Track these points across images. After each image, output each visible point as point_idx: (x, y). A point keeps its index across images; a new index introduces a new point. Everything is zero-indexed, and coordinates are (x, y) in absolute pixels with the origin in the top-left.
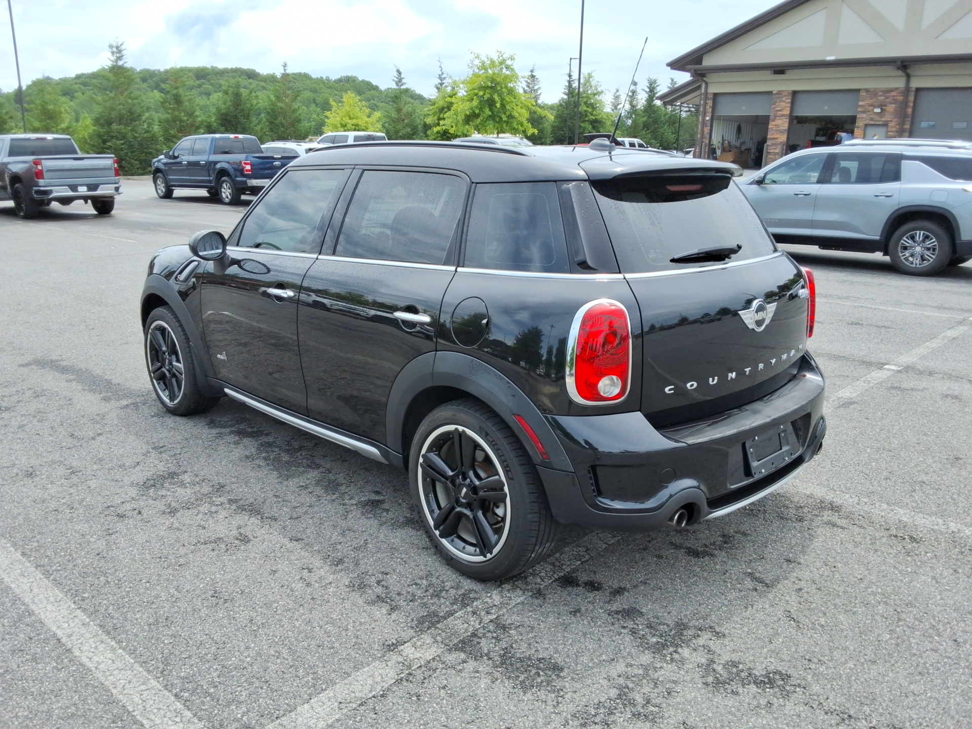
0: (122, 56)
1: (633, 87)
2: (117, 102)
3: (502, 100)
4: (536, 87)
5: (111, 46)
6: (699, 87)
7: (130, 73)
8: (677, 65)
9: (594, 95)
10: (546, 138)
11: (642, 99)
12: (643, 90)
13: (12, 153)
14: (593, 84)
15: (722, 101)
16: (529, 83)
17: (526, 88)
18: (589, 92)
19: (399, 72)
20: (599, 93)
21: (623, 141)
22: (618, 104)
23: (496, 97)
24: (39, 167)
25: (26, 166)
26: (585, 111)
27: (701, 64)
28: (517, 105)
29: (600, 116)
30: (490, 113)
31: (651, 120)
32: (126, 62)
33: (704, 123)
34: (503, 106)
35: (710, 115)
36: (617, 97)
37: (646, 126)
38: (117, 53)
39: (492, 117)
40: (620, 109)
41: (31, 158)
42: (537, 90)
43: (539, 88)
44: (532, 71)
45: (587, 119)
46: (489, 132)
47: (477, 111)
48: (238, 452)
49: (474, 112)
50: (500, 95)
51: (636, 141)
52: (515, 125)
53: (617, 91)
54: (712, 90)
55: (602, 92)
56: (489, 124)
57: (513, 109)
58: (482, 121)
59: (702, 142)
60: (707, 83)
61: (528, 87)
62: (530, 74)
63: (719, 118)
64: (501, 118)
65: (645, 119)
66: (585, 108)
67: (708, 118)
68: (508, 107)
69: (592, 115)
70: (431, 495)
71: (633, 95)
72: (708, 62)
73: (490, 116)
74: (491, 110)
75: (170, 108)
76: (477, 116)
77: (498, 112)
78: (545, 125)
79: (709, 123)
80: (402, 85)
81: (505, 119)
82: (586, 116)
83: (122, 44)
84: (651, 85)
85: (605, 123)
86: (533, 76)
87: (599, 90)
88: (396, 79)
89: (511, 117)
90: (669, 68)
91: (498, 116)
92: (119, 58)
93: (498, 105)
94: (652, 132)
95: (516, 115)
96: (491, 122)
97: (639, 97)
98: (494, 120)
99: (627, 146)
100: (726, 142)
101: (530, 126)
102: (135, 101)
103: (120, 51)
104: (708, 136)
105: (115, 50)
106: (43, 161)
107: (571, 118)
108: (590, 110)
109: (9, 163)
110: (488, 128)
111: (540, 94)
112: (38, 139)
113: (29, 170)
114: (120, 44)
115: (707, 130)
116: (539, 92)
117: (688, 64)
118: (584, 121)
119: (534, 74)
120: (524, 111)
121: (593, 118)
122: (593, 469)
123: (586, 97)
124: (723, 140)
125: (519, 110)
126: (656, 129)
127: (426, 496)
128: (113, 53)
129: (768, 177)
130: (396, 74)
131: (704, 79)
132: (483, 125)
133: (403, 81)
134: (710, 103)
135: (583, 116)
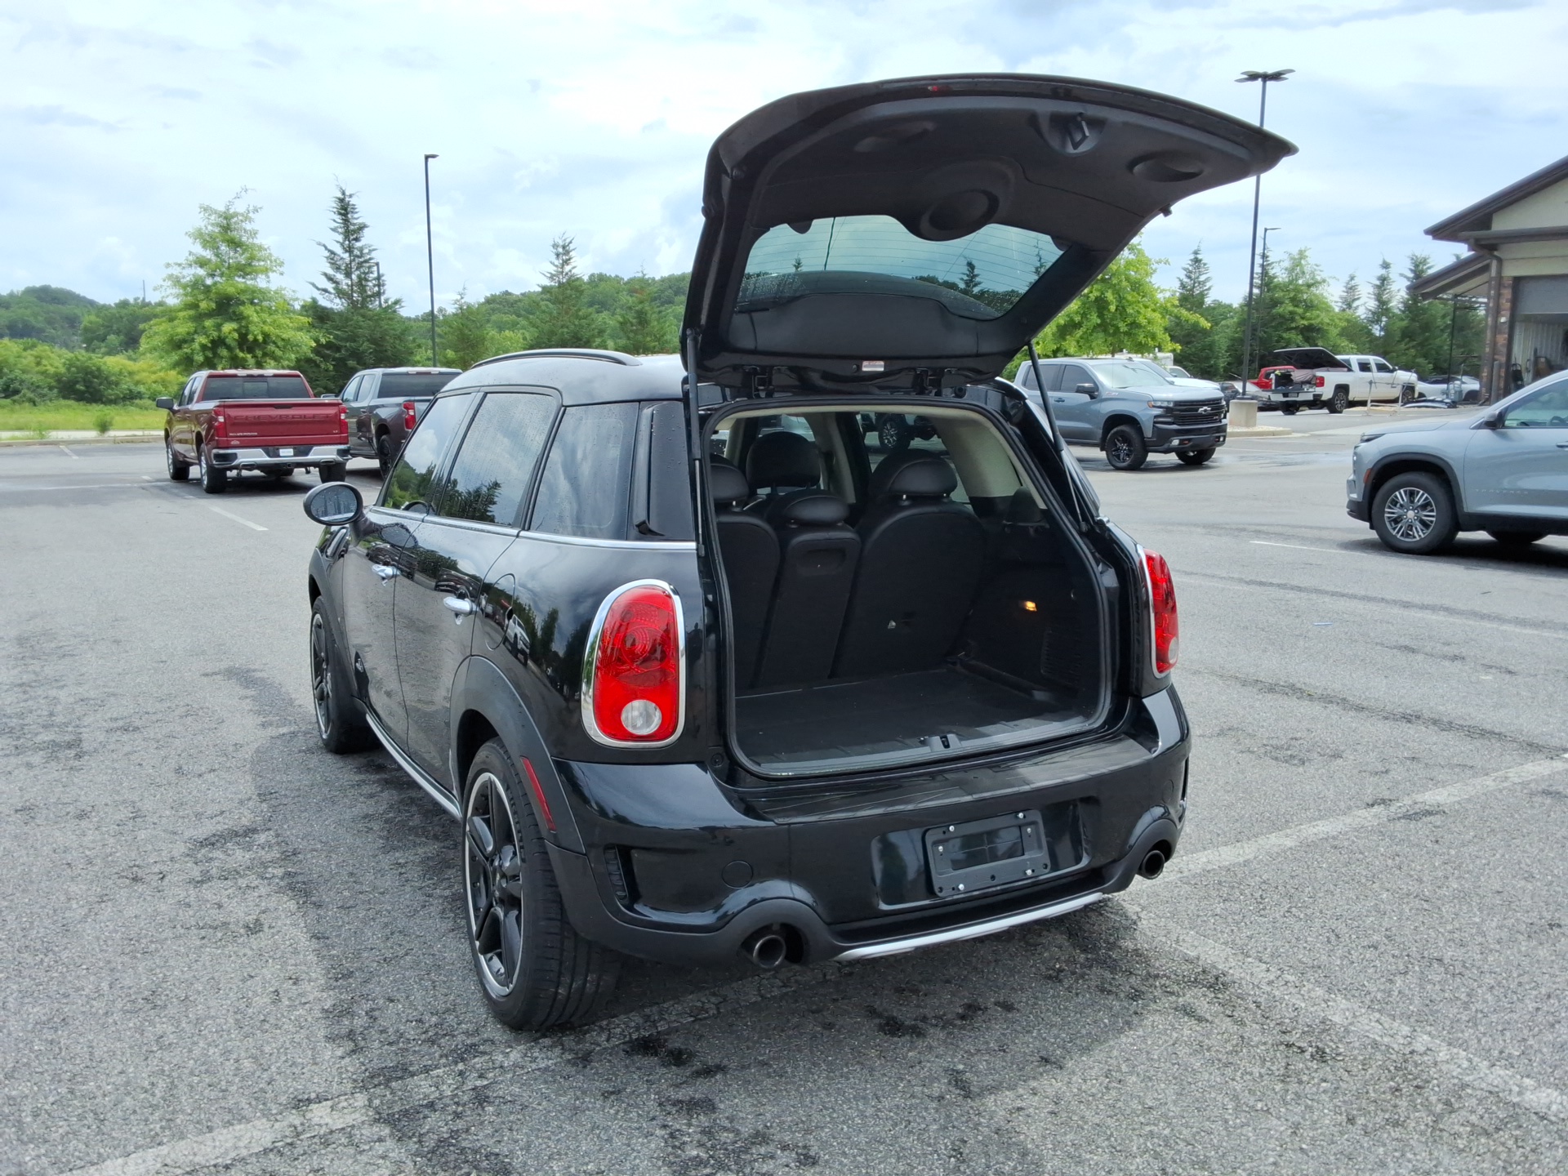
0: (569, 259)
1: (1383, 272)
2: (560, 323)
3: (1120, 299)
4: (1202, 278)
5: (555, 246)
6: (1486, 268)
7: (578, 283)
8: (1443, 231)
9: (1309, 286)
10: (1217, 358)
11: (1399, 292)
12: (1401, 275)
13: (382, 394)
14: (1307, 269)
15: (1528, 289)
16: (1191, 272)
17: (1186, 280)
18: (1300, 282)
19: (971, 266)
20: (1316, 284)
21: (1348, 361)
22: (1355, 300)
23: (1109, 296)
24: (411, 413)
25: (396, 410)
26: (1291, 313)
27: (1488, 227)
28: (1146, 307)
29: (1319, 320)
30: (1099, 321)
31: (1417, 324)
32: (574, 268)
33: (1496, 328)
34: (1121, 310)
35: (1508, 313)
36: (1351, 289)
37: (1407, 334)
38: (564, 254)
39: (1103, 327)
40: (1357, 308)
41: (401, 400)
42: (1204, 282)
43: (1208, 280)
44: (1196, 253)
45: (1293, 325)
46: (1096, 349)
47: (1077, 319)
48: (363, 807)
49: (1072, 320)
50: (1118, 292)
51: (1372, 359)
52: (1141, 338)
53: (1352, 278)
54: (1511, 271)
55: (1324, 281)
56: (1097, 338)
57: (1139, 312)
58: (1085, 333)
59: (1494, 360)
60: (1500, 261)
61: (1189, 277)
62: (1192, 257)
63: (1528, 319)
64: (1118, 328)
65: (1405, 323)
66: (1291, 308)
67: (1503, 320)
68: (1130, 310)
69: (1303, 318)
70: (481, 884)
71: (1383, 284)
72: (1503, 224)
73: (1099, 325)
74: (1101, 315)
75: (632, 331)
76: (1078, 326)
77: (1112, 319)
78: (1216, 338)
79: (1506, 329)
80: (976, 285)
81: (1123, 327)
82: (1293, 320)
83: (571, 242)
84: (1417, 266)
85: (1327, 331)
86: (1197, 261)
87: (1319, 278)
88: (966, 278)
89: (1135, 325)
90: (1430, 237)
91: (1113, 325)
92: (566, 262)
93: (1113, 308)
94: (1419, 344)
95: (1144, 322)
96: (1101, 335)
97: (1394, 287)
98: (1105, 331)
99: (1355, 367)
100: (1543, 360)
101: (1169, 339)
102: (584, 322)
103: (567, 252)
104: (1504, 350)
105: (560, 250)
106: (416, 404)
107: (1264, 325)
108: (1300, 311)
109: (377, 407)
110: (1094, 344)
111: (1209, 289)
112: (419, 374)
113: (399, 416)
114: (568, 241)
115: (1502, 339)
116: (1208, 285)
117: (1463, 229)
118: (1289, 329)
119: (1199, 257)
120: (1157, 316)
121: (1306, 323)
122: (625, 853)
123: (1294, 290)
124: (1537, 358)
125: (1150, 314)
126: (1427, 339)
127: (473, 885)
128: (558, 255)
129: (1510, 416)
130: (965, 269)
131: (1496, 253)
132: (1087, 340)
133: (978, 279)
134: (1507, 293)
135: (1285, 321)
